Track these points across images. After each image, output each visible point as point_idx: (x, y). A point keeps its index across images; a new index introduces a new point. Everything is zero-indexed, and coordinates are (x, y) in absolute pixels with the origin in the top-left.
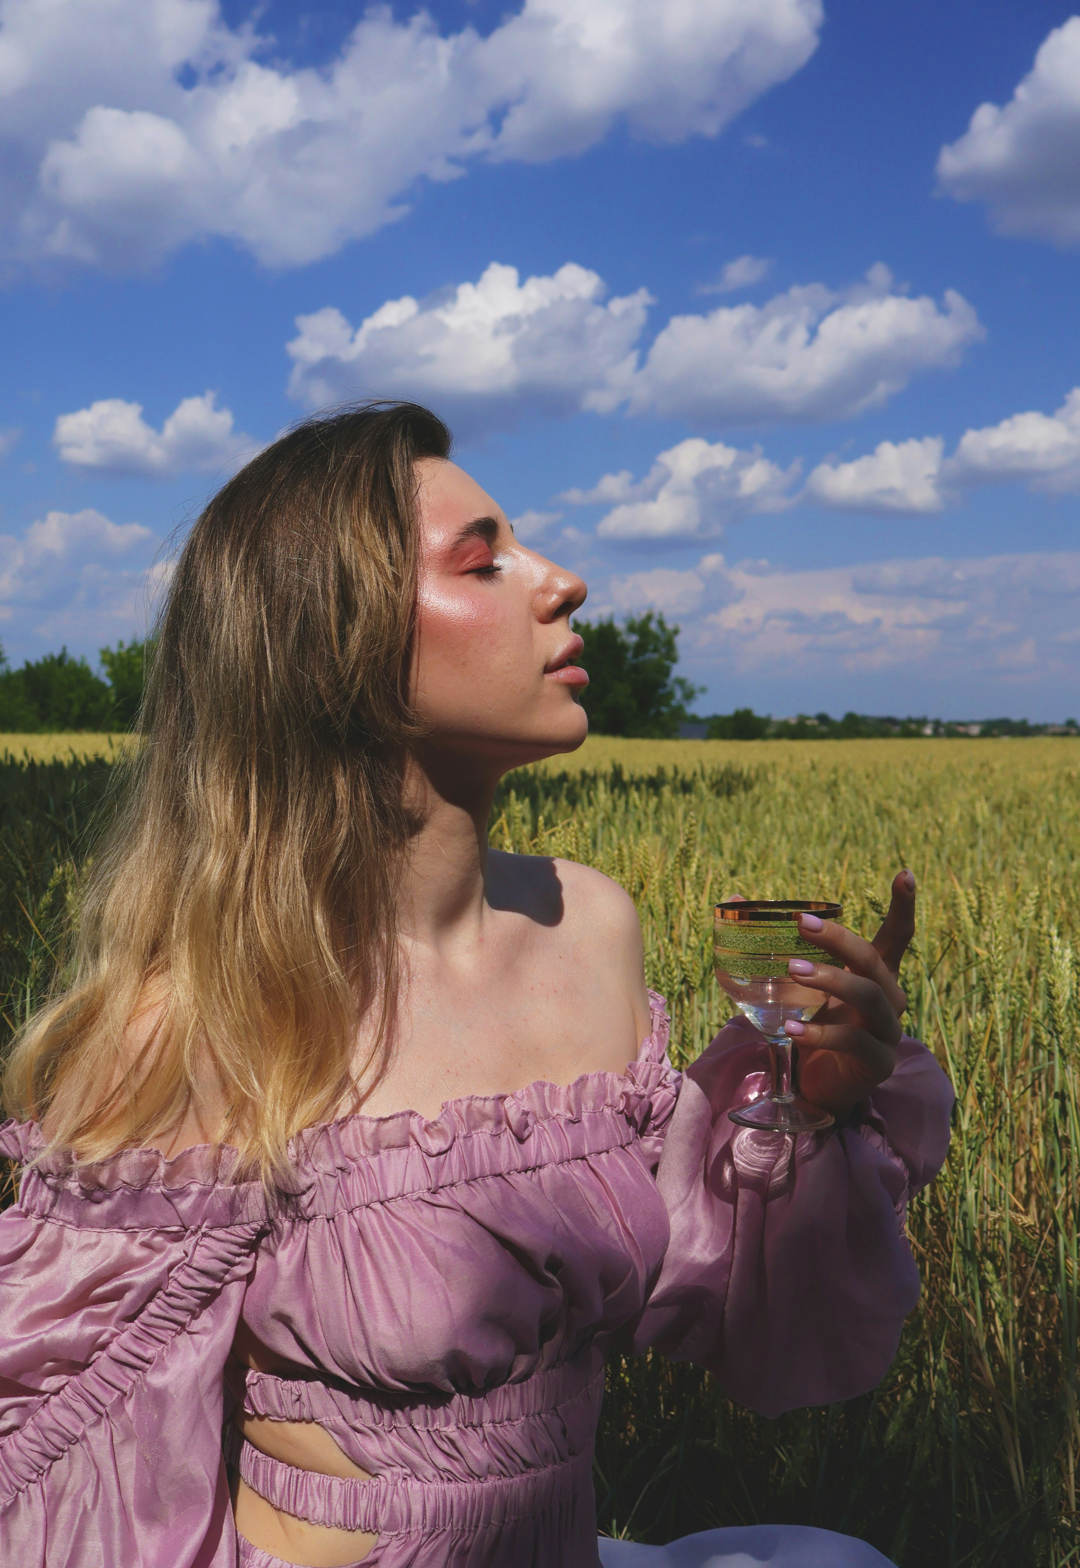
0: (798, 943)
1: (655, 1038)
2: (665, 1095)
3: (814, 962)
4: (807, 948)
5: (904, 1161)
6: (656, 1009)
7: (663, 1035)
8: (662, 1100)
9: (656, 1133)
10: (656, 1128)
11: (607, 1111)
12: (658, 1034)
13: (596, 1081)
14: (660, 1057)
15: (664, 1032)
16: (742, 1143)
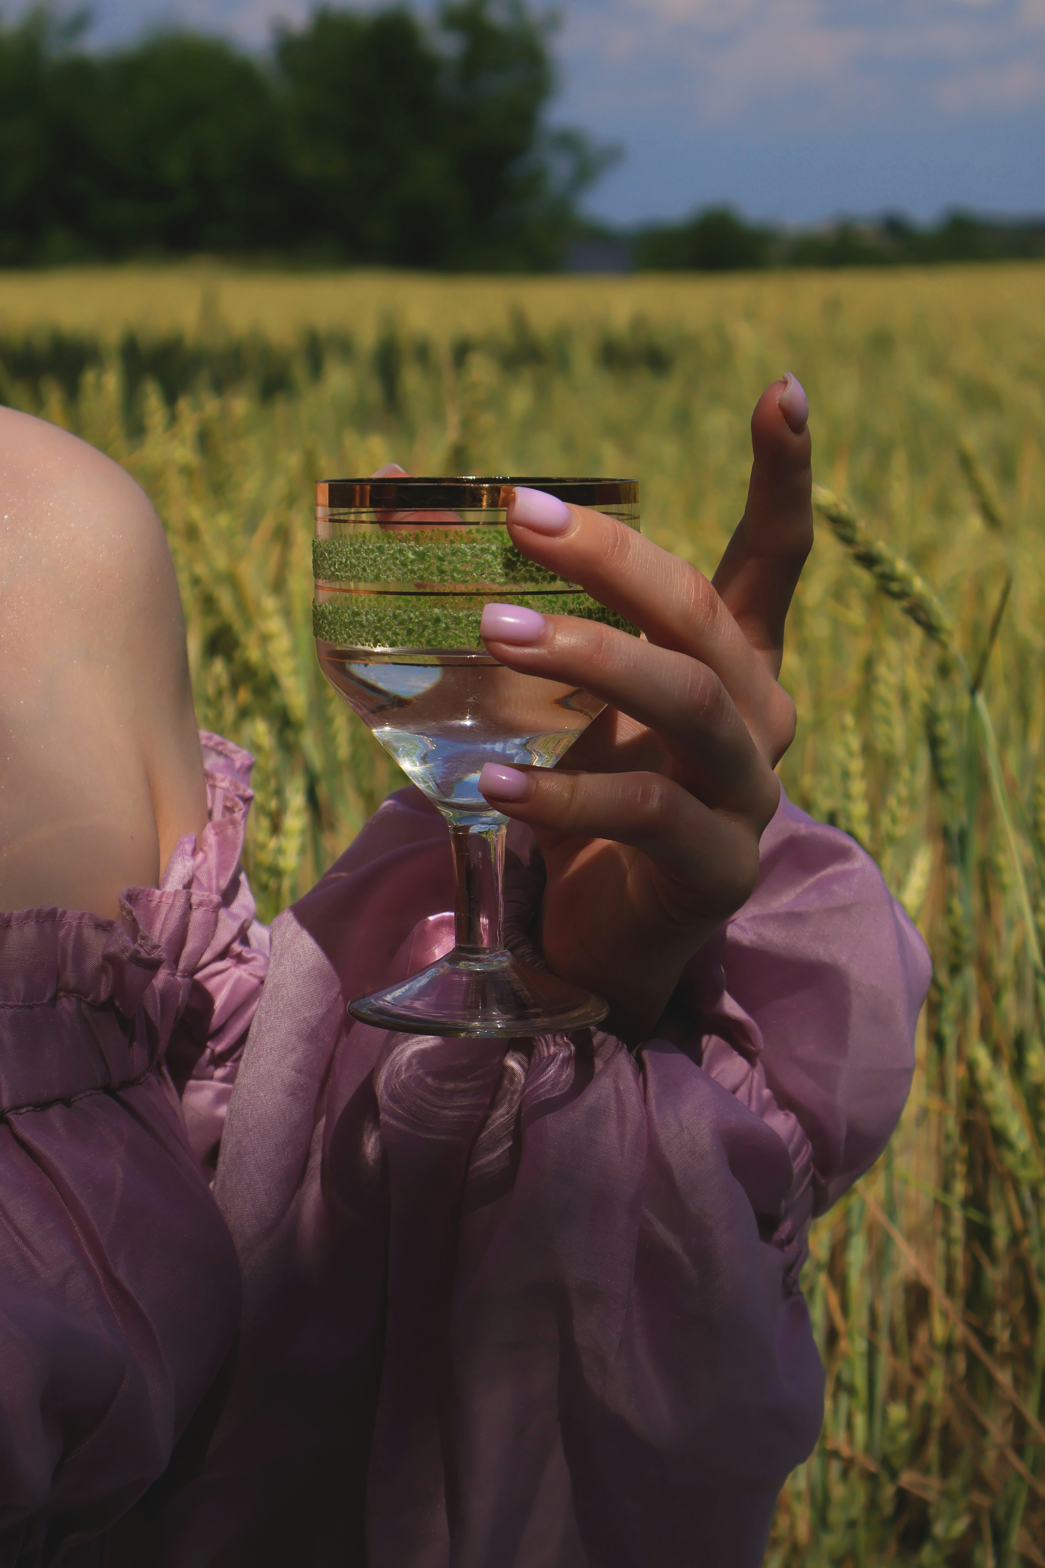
0: (509, 565)
1: (211, 838)
2: (239, 981)
3: (546, 611)
4: (533, 579)
5: (800, 1119)
6: (219, 776)
7: (230, 831)
8: (233, 991)
9: (220, 1073)
10: (219, 1060)
11: (66, 1004)
12: (220, 830)
13: (30, 931)
14: (224, 883)
15: (233, 823)
16: (398, 1074)
